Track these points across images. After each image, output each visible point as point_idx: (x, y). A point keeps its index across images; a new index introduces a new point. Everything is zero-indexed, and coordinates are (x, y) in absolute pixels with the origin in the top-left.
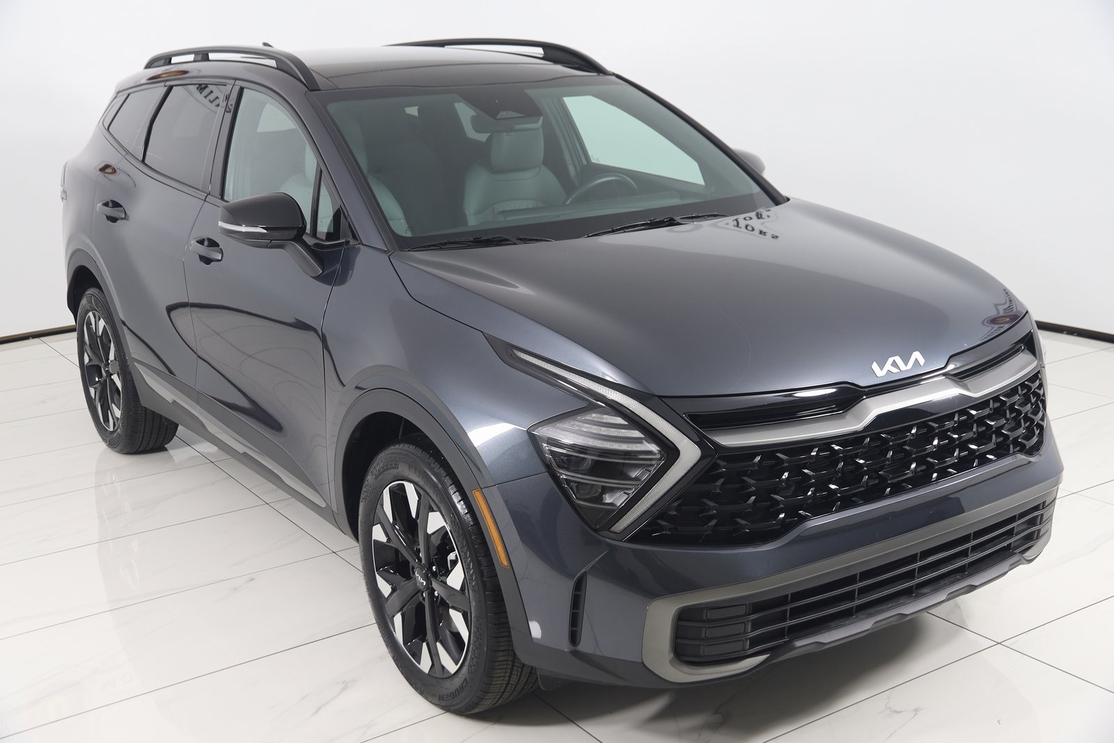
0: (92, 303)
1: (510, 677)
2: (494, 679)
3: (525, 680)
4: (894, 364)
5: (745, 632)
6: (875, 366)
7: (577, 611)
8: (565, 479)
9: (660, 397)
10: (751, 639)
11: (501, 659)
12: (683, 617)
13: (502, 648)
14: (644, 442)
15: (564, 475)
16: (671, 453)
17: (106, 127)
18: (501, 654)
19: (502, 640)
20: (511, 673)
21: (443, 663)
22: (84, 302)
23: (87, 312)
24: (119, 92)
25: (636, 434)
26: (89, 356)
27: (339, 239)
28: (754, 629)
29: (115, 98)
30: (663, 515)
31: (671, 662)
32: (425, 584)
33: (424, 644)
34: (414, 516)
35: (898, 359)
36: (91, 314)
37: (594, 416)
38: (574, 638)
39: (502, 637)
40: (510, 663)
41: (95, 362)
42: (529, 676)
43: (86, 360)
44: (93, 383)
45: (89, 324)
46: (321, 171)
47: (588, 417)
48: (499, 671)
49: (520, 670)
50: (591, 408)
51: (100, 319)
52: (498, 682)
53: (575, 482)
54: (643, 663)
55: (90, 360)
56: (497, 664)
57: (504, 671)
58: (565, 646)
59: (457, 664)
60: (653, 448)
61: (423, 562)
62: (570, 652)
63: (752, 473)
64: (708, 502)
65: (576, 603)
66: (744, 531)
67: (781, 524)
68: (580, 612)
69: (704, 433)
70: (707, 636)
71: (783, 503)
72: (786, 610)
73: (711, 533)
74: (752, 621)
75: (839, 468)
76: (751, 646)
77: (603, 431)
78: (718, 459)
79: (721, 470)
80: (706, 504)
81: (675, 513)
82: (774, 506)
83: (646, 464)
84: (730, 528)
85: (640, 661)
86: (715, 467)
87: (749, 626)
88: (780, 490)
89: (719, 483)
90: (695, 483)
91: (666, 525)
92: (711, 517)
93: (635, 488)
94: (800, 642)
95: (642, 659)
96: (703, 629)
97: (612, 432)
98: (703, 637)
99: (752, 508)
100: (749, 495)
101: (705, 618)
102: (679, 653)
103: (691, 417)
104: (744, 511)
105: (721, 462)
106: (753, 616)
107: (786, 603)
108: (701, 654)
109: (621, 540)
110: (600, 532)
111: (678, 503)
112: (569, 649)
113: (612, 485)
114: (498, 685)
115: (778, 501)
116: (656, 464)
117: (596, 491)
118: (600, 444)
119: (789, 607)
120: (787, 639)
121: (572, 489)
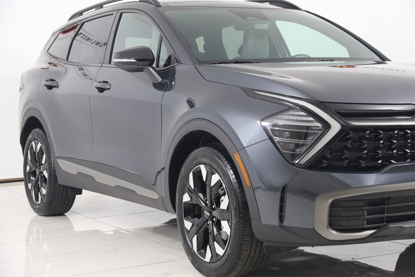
0: (35, 136)
1: (250, 251)
2: (243, 251)
3: (257, 256)
5: (364, 215)
7: (282, 204)
8: (277, 141)
9: (321, 102)
10: (367, 219)
11: (246, 239)
12: (332, 206)
13: (247, 234)
14: (314, 122)
15: (277, 139)
16: (327, 126)
17: (47, 51)
18: (246, 236)
19: (247, 229)
20: (251, 249)
21: (217, 252)
22: (30, 136)
23: (32, 142)
24: (54, 34)
25: (311, 119)
26: (30, 167)
27: (170, 65)
28: (368, 214)
29: (52, 37)
30: (324, 157)
31: (327, 227)
32: (209, 215)
33: (208, 246)
34: (204, 180)
36: (33, 143)
37: (291, 112)
38: (281, 219)
39: (247, 227)
40: (250, 247)
41: (33, 169)
42: (260, 254)
43: (28, 168)
44: (30, 181)
45: (32, 148)
46: (162, 37)
47: (288, 113)
48: (245, 246)
49: (255, 248)
50: (290, 108)
51: (38, 144)
52: (245, 253)
53: (282, 142)
54: (314, 229)
55: (30, 169)
56: (244, 242)
57: (247, 246)
58: (276, 222)
59: (224, 250)
60: (319, 125)
61: (208, 205)
62: (280, 226)
63: (366, 139)
64: (344, 151)
65: (282, 200)
66: (362, 166)
67: (381, 164)
68: (284, 205)
69: (343, 119)
70: (345, 216)
71: (381, 153)
72: (384, 208)
73: (346, 166)
74: (367, 210)
75: (409, 141)
76: (367, 224)
77: (295, 118)
78: (349, 130)
79: (351, 135)
80: (344, 152)
81: (329, 156)
82: (376, 155)
83: (315, 133)
84: (356, 164)
85: (313, 228)
86: (348, 134)
87: (366, 212)
88: (380, 149)
89: (350, 142)
90: (338, 141)
91: (325, 161)
92: (346, 159)
93: (310, 144)
94: (391, 225)
95: (314, 227)
96: (343, 211)
97: (300, 118)
98: (343, 216)
99: (366, 155)
100: (365, 149)
101: (344, 206)
102: (332, 225)
103: (337, 112)
104: (362, 156)
105: (351, 132)
106: (368, 208)
107: (384, 204)
108: (343, 225)
109: (303, 168)
110: (294, 164)
111: (330, 151)
112: (279, 224)
113: (300, 142)
114: (244, 256)
115: (379, 153)
116: (320, 132)
117: (292, 146)
118: (294, 123)
119: (386, 206)
120: (385, 224)
121: (280, 145)
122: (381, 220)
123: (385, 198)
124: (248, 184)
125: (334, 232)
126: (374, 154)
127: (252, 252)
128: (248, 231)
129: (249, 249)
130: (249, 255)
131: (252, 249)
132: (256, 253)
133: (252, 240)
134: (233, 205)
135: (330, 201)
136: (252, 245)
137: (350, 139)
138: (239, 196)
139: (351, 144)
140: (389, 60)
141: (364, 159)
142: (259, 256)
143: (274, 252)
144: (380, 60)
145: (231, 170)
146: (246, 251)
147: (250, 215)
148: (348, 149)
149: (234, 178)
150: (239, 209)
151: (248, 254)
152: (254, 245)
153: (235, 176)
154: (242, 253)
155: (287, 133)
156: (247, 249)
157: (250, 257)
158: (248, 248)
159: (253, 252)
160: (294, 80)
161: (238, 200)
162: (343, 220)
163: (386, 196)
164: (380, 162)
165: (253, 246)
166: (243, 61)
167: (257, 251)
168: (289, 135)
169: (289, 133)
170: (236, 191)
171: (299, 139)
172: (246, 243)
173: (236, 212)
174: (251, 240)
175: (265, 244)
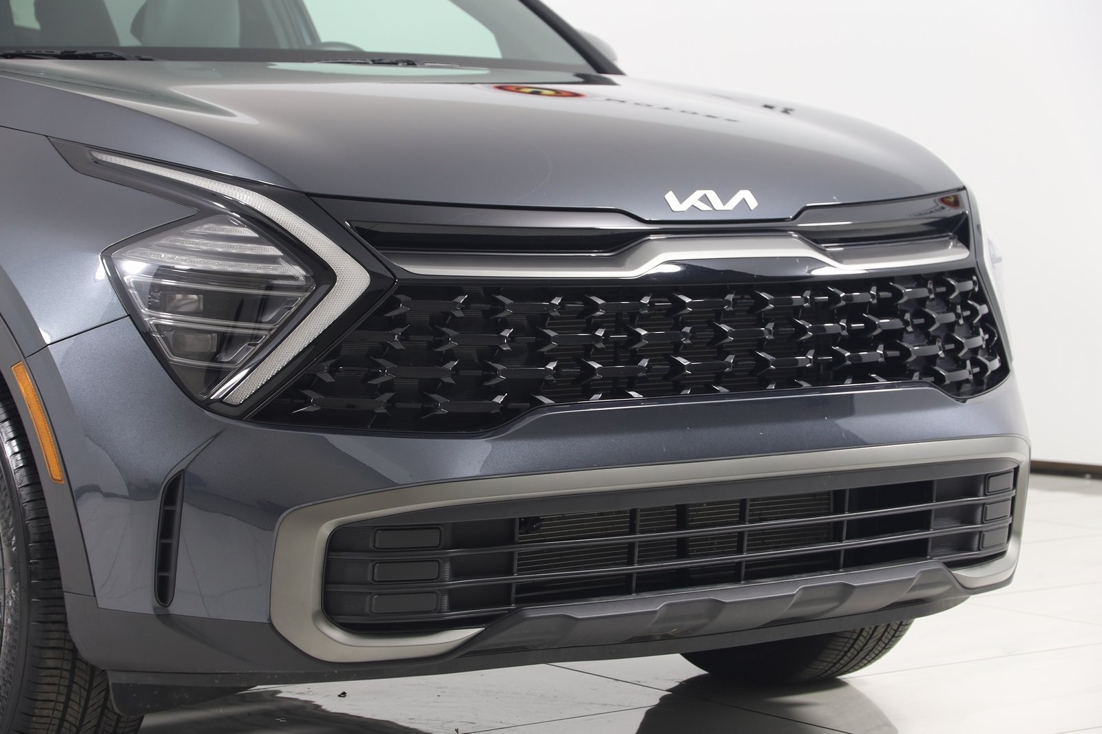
1: (66, 705)
2: (38, 704)
3: (94, 722)
4: (705, 199)
5: (439, 578)
6: (670, 197)
7: (166, 541)
9: (308, 194)
10: (451, 593)
11: (51, 663)
12: (334, 544)
13: (52, 643)
14: (281, 260)
16: (323, 276)
18: (50, 653)
20: (68, 698)
25: (272, 251)
28: (456, 575)
30: (311, 382)
31: (315, 617)
35: (712, 195)
37: (208, 227)
38: (163, 590)
39: (54, 622)
40: (64, 691)
42: (102, 714)
47: (197, 230)
48: (46, 688)
49: (84, 694)
50: (206, 214)
52: (45, 712)
53: (173, 328)
54: (271, 624)
56: (44, 673)
57: (55, 688)
58: (145, 602)
60: (297, 271)
62: (158, 616)
63: (456, 324)
64: (381, 361)
65: (167, 528)
66: (438, 412)
67: (501, 409)
68: (174, 542)
69: (378, 253)
70: (376, 579)
71: (503, 372)
72: (512, 554)
73: (385, 411)
74: (452, 560)
75: (600, 333)
76: (453, 607)
77: (220, 247)
78: (398, 292)
79: (402, 309)
80: (379, 366)
81: (328, 378)
82: (489, 378)
83: (285, 297)
84: (419, 406)
85: (266, 621)
86: (393, 303)
87: (447, 568)
88: (501, 357)
89: (399, 331)
90: (360, 328)
91: (313, 396)
92: (387, 387)
93: (265, 335)
94: (535, 612)
95: (270, 619)
96: (370, 566)
97: (235, 248)
98: (369, 579)
99: (452, 376)
100: (450, 356)
101: (371, 546)
102: (332, 610)
103: (360, 230)
104: (440, 380)
105: (402, 297)
106: (454, 552)
107: (511, 540)
108: (367, 610)
109: (239, 418)
110: (207, 405)
111: (333, 361)
112: (155, 609)
113: (237, 331)
114: (44, 720)
115: (495, 370)
116: (301, 297)
117: (211, 344)
118: (215, 265)
119: (517, 549)
120: (513, 606)
121: (165, 339)
122: (502, 596)
123: (513, 520)
124: (56, 472)
125: (337, 634)
126: (479, 373)
127: (75, 709)
128: (56, 635)
129: (62, 699)
130: (63, 719)
131: (73, 696)
132: (89, 711)
133: (74, 666)
134: (9, 545)
135: (326, 530)
136: (72, 681)
137: (400, 321)
138: (30, 514)
139: (404, 337)
140: (618, 72)
141: (446, 390)
142: (99, 722)
143: (149, 706)
144: (590, 71)
145: (7, 423)
146: (51, 705)
147: (59, 579)
148: (394, 356)
149: (17, 449)
150: (29, 558)
151: (58, 714)
152: (82, 683)
153: (18, 445)
154: (37, 712)
155: (195, 297)
156: (53, 696)
157: (66, 725)
158: (58, 693)
159: (76, 707)
160: (243, 120)
161: (26, 529)
162: (371, 593)
163: (517, 515)
164: (499, 399)
165: (75, 687)
166: (90, 52)
167: (91, 703)
168: (201, 307)
169: (201, 296)
170: (19, 497)
171: (236, 319)
172: (51, 676)
173: (16, 572)
174: (67, 665)
175: (113, 678)
